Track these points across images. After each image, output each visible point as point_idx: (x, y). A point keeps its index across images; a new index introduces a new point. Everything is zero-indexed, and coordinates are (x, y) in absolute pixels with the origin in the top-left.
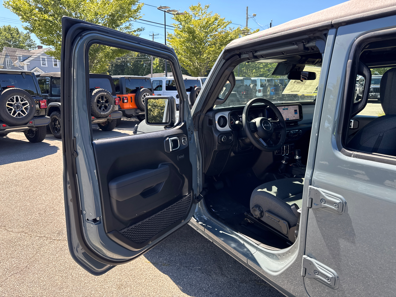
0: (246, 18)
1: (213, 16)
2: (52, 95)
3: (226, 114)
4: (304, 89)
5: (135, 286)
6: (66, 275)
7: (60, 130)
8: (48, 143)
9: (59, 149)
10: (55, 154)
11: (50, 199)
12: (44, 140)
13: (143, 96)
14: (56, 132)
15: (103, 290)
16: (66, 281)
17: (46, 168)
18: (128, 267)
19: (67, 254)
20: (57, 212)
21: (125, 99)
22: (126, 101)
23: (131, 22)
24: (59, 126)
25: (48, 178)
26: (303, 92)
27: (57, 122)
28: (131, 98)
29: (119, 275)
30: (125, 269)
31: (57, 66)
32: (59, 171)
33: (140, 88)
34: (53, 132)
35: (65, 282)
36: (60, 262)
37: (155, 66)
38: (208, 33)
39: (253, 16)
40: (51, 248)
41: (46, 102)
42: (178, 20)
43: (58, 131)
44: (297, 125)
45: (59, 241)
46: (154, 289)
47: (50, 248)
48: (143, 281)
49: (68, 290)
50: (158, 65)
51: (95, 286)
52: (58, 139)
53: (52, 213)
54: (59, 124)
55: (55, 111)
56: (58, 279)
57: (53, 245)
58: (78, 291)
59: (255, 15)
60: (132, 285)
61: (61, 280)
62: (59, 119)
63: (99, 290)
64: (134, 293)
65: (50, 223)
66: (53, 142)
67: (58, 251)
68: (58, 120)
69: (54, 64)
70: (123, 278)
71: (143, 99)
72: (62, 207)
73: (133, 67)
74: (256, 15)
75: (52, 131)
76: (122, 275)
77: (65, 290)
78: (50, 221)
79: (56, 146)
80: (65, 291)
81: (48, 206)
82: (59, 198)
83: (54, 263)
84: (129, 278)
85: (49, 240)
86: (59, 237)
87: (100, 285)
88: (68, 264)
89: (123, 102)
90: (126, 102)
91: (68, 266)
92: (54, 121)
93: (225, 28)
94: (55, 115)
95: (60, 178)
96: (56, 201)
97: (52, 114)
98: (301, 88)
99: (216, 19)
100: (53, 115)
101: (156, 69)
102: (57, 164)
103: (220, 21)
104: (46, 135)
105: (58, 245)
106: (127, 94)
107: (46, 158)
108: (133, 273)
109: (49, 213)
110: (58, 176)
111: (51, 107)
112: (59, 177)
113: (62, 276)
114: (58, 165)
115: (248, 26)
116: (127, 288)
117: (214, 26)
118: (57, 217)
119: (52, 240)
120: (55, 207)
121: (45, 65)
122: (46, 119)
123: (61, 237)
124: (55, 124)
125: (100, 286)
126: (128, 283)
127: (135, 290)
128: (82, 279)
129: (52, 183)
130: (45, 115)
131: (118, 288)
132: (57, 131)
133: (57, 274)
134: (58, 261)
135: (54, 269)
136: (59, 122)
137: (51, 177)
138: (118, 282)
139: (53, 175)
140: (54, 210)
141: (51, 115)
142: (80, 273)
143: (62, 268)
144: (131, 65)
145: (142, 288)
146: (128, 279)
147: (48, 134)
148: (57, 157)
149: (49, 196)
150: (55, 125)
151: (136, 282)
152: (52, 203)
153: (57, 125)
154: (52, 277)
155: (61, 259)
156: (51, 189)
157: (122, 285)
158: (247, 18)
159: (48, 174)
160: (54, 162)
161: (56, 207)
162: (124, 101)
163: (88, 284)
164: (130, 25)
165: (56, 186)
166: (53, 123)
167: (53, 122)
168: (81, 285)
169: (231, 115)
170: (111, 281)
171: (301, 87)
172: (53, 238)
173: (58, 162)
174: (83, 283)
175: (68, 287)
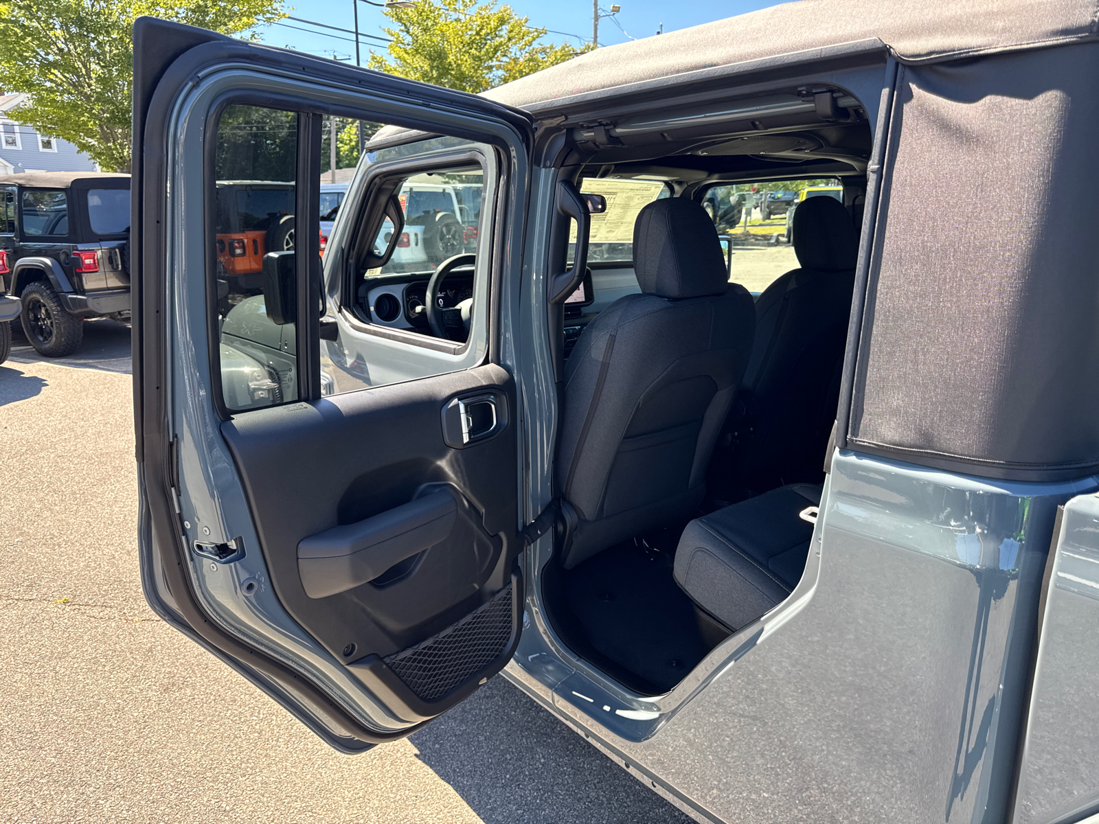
0: (593, 16)
1: (496, 11)
2: (24, 237)
3: (397, 291)
4: (608, 232)
5: (203, 686)
6: (40, 672)
7: (51, 333)
8: (17, 369)
9: (47, 385)
10: (35, 398)
11: (12, 509)
12: (6, 362)
13: (287, 237)
14: (41, 339)
15: (127, 696)
16: (40, 683)
17: (8, 435)
18: (194, 649)
19: (46, 628)
20: (29, 540)
21: (236, 245)
22: (238, 251)
23: (258, 30)
24: (49, 322)
25: (11, 460)
26: (605, 238)
27: (43, 311)
28: (255, 241)
29: (169, 664)
30: (186, 654)
31: (51, 148)
32: (43, 440)
33: (278, 215)
34: (32, 340)
35: (38, 685)
36: (28, 645)
37: (347, 147)
38: (481, 60)
39: (613, 11)
40: (9, 617)
41: (5, 258)
42: (400, 20)
43: (45, 335)
44: (580, 314)
45: (31, 603)
46: (247, 688)
47: (5, 617)
48: (226, 674)
49: (43, 700)
50: (353, 143)
51: (110, 689)
52: (45, 358)
53: (16, 540)
54: (48, 315)
55: (34, 280)
56: (21, 680)
57: (14, 612)
58: (68, 701)
59: (616, 10)
60: (198, 684)
61: (29, 681)
62: (46, 304)
63: (117, 696)
64: (199, 698)
65: (9, 565)
66: (33, 366)
67: (24, 623)
68: (44, 306)
69: (43, 142)
70: (178, 670)
71: (287, 245)
72: (43, 526)
73: (280, 150)
74: (619, 7)
75: (30, 336)
76: (178, 664)
77: (36, 699)
78: (10, 560)
79: (40, 377)
80: (37, 702)
81: (7, 525)
82: (38, 506)
83: (13, 647)
84: (193, 671)
85: (4, 602)
86: (31, 593)
87: (122, 686)
88: (48, 649)
89: (233, 254)
90: (239, 255)
91: (48, 654)
92: (33, 308)
93: (527, 47)
94: (35, 292)
95: (43, 457)
96: (28, 512)
97: (28, 288)
98: (598, 229)
99: (502, 22)
100: (31, 292)
101: (347, 155)
102: (38, 425)
103: (513, 27)
104: (12, 349)
105: (26, 610)
106: (243, 231)
107: (8, 410)
108: (204, 660)
109: (7, 542)
110: (38, 453)
111: (23, 270)
112: (41, 455)
113: (31, 674)
114: (41, 425)
115: (598, 39)
116: (185, 690)
117: (497, 41)
118: (29, 550)
119: (11, 601)
120: (25, 528)
121: (14, 143)
122: (7, 303)
123: (35, 594)
124: (36, 316)
125: (122, 688)
126: (189, 679)
127: (202, 693)
128: (79, 676)
129: (20, 470)
130: (6, 293)
131: (165, 690)
132: (42, 336)
133: (19, 670)
134: (22, 644)
135: (12, 659)
136: (46, 310)
137: (21, 456)
138: (164, 678)
139: (26, 450)
140: (21, 534)
141: (24, 292)
142: (76, 665)
143: (33, 656)
144: (277, 146)
145: (220, 687)
146: (190, 672)
147: (14, 345)
148: (41, 404)
149: (11, 502)
150: (37, 319)
151: (207, 677)
152: (19, 519)
153: (44, 320)
154: (5, 677)
155: (32, 639)
156: (16, 486)
157: (173, 685)
158: (597, 18)
159: (11, 448)
160: (30, 420)
161: (28, 528)
162: (234, 252)
163: (91, 687)
164: (253, 36)
165: (32, 478)
166: (31, 316)
167: (30, 313)
168: (75, 689)
169: (408, 293)
170: (149, 679)
171: (597, 226)
172: (15, 597)
173: (41, 418)
174: (81, 685)
175: (43, 694)
